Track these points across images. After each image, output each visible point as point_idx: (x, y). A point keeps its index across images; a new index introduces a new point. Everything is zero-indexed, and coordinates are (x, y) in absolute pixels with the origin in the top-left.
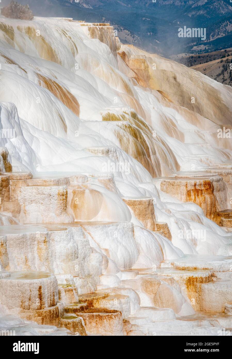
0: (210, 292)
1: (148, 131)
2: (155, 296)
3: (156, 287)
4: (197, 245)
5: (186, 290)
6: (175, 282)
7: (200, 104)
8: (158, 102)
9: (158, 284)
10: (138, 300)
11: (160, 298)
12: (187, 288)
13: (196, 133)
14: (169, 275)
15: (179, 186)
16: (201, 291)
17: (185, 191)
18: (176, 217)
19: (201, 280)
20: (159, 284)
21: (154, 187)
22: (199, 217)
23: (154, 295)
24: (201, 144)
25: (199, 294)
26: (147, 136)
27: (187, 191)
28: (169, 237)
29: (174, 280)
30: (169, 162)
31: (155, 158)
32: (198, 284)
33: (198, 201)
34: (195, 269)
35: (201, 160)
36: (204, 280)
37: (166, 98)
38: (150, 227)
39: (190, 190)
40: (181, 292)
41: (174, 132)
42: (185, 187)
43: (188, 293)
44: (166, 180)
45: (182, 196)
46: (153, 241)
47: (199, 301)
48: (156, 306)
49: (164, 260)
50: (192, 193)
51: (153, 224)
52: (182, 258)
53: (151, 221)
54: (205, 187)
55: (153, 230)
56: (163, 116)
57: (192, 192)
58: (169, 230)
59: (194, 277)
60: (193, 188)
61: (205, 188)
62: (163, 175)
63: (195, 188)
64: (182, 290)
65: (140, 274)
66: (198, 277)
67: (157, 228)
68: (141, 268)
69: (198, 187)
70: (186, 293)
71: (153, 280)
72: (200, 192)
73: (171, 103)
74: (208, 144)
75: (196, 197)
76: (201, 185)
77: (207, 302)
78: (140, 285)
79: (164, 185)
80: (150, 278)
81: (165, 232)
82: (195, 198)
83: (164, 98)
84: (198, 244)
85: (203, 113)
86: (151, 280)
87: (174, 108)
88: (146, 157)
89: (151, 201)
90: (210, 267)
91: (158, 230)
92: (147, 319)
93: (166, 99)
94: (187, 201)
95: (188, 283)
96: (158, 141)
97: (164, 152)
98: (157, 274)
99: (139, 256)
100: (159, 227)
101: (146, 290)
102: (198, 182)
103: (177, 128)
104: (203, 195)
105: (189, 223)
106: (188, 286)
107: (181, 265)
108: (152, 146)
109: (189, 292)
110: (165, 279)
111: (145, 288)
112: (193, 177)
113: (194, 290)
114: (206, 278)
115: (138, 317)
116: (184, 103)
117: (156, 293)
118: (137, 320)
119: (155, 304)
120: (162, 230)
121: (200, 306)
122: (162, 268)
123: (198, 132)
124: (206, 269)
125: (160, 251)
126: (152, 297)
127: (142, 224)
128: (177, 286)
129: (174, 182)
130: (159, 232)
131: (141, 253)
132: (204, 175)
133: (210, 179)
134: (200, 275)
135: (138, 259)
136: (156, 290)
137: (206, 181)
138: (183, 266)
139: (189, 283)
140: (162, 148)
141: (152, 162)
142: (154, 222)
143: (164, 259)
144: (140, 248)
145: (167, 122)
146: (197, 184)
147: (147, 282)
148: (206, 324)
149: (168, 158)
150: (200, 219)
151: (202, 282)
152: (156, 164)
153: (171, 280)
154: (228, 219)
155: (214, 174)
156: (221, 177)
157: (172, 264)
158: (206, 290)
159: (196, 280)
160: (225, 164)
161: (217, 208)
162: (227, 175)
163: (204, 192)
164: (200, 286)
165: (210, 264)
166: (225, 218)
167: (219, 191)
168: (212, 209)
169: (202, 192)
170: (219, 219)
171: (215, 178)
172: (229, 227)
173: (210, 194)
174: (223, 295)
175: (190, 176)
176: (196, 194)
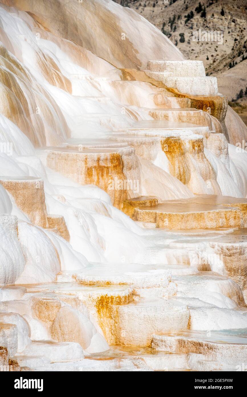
1: (24, 76)
3: (55, 310)
4: (105, 248)
5: (97, 315)
7: (92, 36)
8: (30, 30)
9: (57, 307)
10: (28, 330)
11: (60, 327)
12: (98, 312)
13: (89, 80)
14: (72, 293)
15: (75, 161)
16: (118, 317)
17: (84, 169)
19: (119, 301)
20: (59, 307)
22: (105, 208)
23: (51, 323)
24: (97, 97)
25: (115, 321)
26: (24, 83)
27: (86, 169)
28: (65, 234)
32: (114, 307)
33: (103, 184)
34: (108, 284)
35: (101, 121)
36: (123, 300)
37: (40, 24)
38: (40, 222)
39: (92, 167)
40: (89, 318)
42: (83, 163)
44: (55, 152)
46: (46, 242)
48: (53, 339)
49: (61, 271)
50: (93, 171)
52: (86, 267)
54: (112, 162)
55: (44, 226)
56: (39, 52)
57: (93, 170)
58: (66, 227)
59: (109, 295)
60: (95, 164)
61: (112, 164)
62: (48, 144)
63: (98, 164)
65: (29, 292)
66: (114, 296)
67: (49, 223)
69: (102, 164)
71: (49, 300)
72: (105, 170)
73: (49, 34)
75: (100, 177)
76: (107, 159)
78: (31, 308)
79: (53, 159)
80: (45, 298)
81: (61, 230)
82: (99, 179)
83: (37, 24)
85: (96, 49)
86: (47, 300)
87: (53, 41)
88: (24, 117)
90: (128, 282)
91: (50, 227)
92: (43, 358)
93: (40, 26)
97: (49, 109)
98: (54, 292)
99: (25, 266)
100: (52, 222)
101: (40, 316)
102: (103, 156)
103: (60, 72)
104: (109, 174)
106: (99, 308)
107: (88, 278)
108: (31, 100)
109: (101, 317)
110: (67, 300)
111: (38, 313)
113: (108, 315)
114: (125, 297)
115: (29, 355)
116: (67, 33)
117: (55, 319)
118: (28, 361)
120: (56, 226)
121: (116, 338)
123: (91, 79)
124: (124, 284)
125: (56, 257)
126: (49, 327)
129: (68, 155)
130: (52, 229)
131: (28, 262)
133: (119, 151)
135: (24, 269)
137: (113, 154)
138: (91, 280)
139: (100, 305)
140: (46, 104)
142: (44, 215)
143: (61, 269)
144: (28, 254)
145: (46, 62)
146: (102, 158)
148: (128, 364)
151: (119, 303)
152: (39, 128)
153: (75, 301)
154: (145, 211)
155: (123, 144)
156: (133, 149)
157: (74, 277)
158: (125, 315)
159: (111, 300)
160: (135, 129)
161: (128, 194)
162: (140, 145)
163: (112, 171)
164: (117, 309)
165: (129, 277)
166: (141, 208)
167: (130, 169)
168: (121, 195)
169: (108, 171)
170: (131, 211)
171: (125, 150)
172: (148, 222)
173: (119, 173)
174: (149, 321)
175: (89, 146)
176: (100, 173)
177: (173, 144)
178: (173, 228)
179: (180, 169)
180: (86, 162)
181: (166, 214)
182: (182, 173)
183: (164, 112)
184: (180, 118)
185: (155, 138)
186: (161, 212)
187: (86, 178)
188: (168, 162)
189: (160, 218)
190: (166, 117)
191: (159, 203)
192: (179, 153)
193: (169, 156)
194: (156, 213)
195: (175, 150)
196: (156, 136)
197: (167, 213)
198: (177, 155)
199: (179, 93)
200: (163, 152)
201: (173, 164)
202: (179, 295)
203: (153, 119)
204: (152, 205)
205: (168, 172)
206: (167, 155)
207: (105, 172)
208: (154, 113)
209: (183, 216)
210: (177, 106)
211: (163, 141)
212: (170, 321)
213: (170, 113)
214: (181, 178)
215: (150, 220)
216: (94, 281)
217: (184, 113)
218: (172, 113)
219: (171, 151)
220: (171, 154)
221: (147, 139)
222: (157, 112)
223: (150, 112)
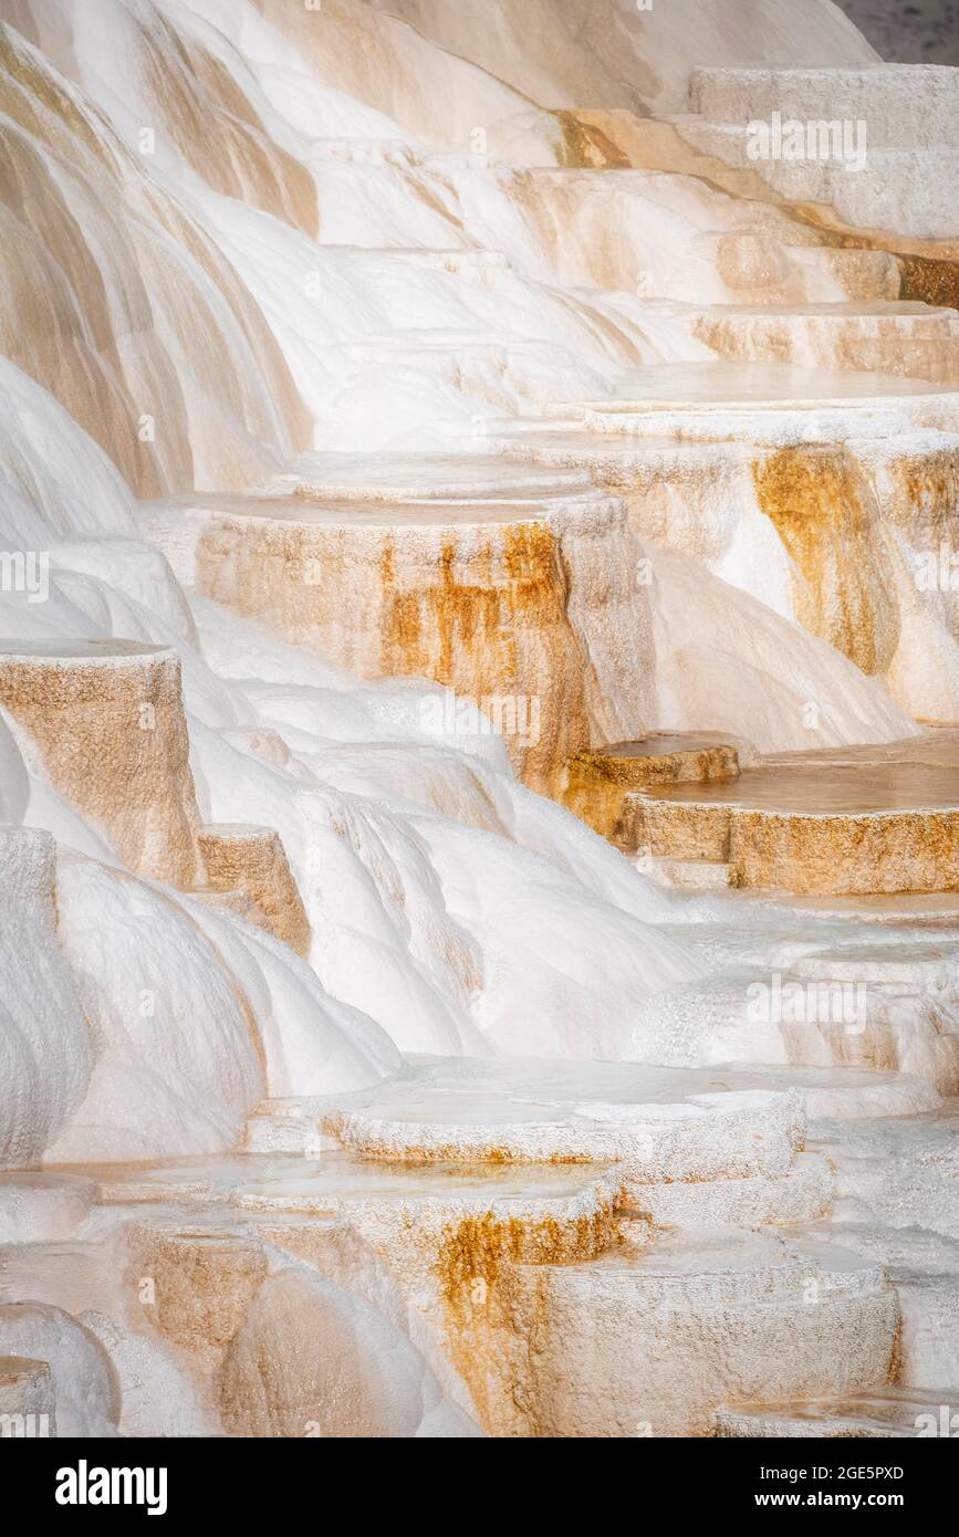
0: (609, 1324)
2: (229, 1357)
3: (239, 1290)
4: (481, 986)
5: (442, 1310)
6: (365, 1257)
9: (246, 1274)
10: (107, 1390)
11: (264, 1374)
12: (450, 1298)
13: (400, 168)
14: (321, 1207)
15: (335, 564)
16: (547, 1323)
17: (377, 602)
18: (333, 791)
19: (549, 1244)
20: (257, 1272)
21: (156, 568)
22: (481, 790)
23: (220, 1351)
24: (439, 252)
25: (529, 1341)
26: (86, 185)
27: (390, 603)
28: (297, 931)
29: (358, 1240)
30: (243, 387)
31: (147, 358)
32: (528, 1273)
33: (471, 674)
34: (498, 1159)
35: (458, 370)
36: (570, 1239)
38: (162, 860)
39: (415, 591)
41: (241, 155)
42: (374, 573)
43: (451, 1334)
44: (235, 518)
45: (357, 636)
46: (195, 960)
47: (532, 1394)
49: (268, 1098)
50: (423, 614)
51: (182, 837)
52: (391, 1081)
53: (166, 814)
54: (513, 569)
55: (182, 882)
56: (159, 32)
57: (424, 605)
58: (290, 885)
59: (502, 1218)
60: (433, 579)
61: (513, 576)
62: (204, 480)
63: (448, 579)
64: (410, 1315)
65: (113, 1203)
66: (526, 1219)
67: (207, 866)
68: (115, 1157)
69: (465, 576)
70: (441, 1334)
71: (211, 1242)
72: (481, 604)
74: (490, 257)
75: (457, 642)
76: (488, 555)
77: (585, 1401)
78: (120, 1281)
79: (226, 553)
80: (189, 1229)
81: (266, 900)
82: (449, 649)
84: (489, 982)
86: (204, 1243)
88: (84, 349)
89: (170, 676)
90: (596, 1149)
94: (389, 672)
95: (453, 1264)
96: (160, 227)
97: (207, 308)
98: (232, 1203)
99: (94, 1075)
100: (221, 862)
101: (163, 1323)
102: (468, 535)
103: (262, 130)
104: (502, 628)
105: (421, 829)
106: (453, 1282)
107: (398, 1131)
108: (121, 265)
109: (462, 1325)
110: (298, 1240)
111: (155, 1305)
112: (419, 497)
113: (497, 1312)
114: (582, 1226)
117: (236, 1334)
119: (224, 1414)
120: (242, 887)
122: (259, 1155)
123: (411, 162)
124: (573, 1161)
125: (240, 1033)
126: (209, 1369)
127: (104, 838)
128: (378, 1284)
129: (299, 537)
130: (224, 896)
131: (107, 1053)
132: (497, 486)
133: (549, 514)
134: (540, 1205)
135: (86, 1089)
136: (233, 1316)
137: (521, 529)
138: (415, 1142)
139: (460, 1265)
140: (190, 284)
141: (123, 385)
142: (185, 828)
143: (266, 1089)
144: (104, 1016)
145: (191, 79)
146: (464, 549)
147: (171, 1257)
149: (234, 353)
150: (490, 804)
151: (551, 1256)
152: (157, 399)
153: (337, 1244)
154: (676, 804)
155: (567, 479)
156: (615, 502)
157: (330, 1127)
158: (582, 1312)
159: (510, 1241)
160: (626, 404)
161: (592, 724)
162: (649, 486)
163: (512, 611)
164: (539, 1285)
165: (598, 1126)
166: (656, 792)
167: (604, 601)
168: (559, 728)
169: (497, 609)
170: (611, 801)
171: (577, 508)
172: (688, 859)
173: (549, 622)
174: (700, 1345)
175: (403, 491)
176: (456, 623)
177: (812, 479)
178: (812, 886)
179: (848, 601)
180: (386, 567)
181: (777, 818)
182: (855, 621)
183: (768, 321)
184: (847, 351)
185: (727, 447)
186: (752, 812)
187: (386, 645)
188: (786, 565)
189: (747, 839)
190: (779, 347)
191: (742, 764)
192: (843, 522)
193: (791, 535)
194: (730, 816)
195: (824, 509)
196: (730, 439)
197: (782, 816)
198: (834, 531)
199: (841, 227)
200: (766, 517)
201: (813, 576)
202: (843, 1216)
203: (715, 356)
204: (712, 775)
205: (791, 617)
206: (781, 533)
207: (482, 617)
208: (717, 327)
209: (863, 827)
210: (835, 292)
211: (763, 465)
212: (801, 1344)
213: (797, 328)
214: (850, 642)
215: (700, 851)
216: (429, 1144)
217: (868, 325)
218: (810, 326)
219: (804, 511)
220: (803, 525)
221: (687, 456)
222: (736, 322)
223: (700, 322)
